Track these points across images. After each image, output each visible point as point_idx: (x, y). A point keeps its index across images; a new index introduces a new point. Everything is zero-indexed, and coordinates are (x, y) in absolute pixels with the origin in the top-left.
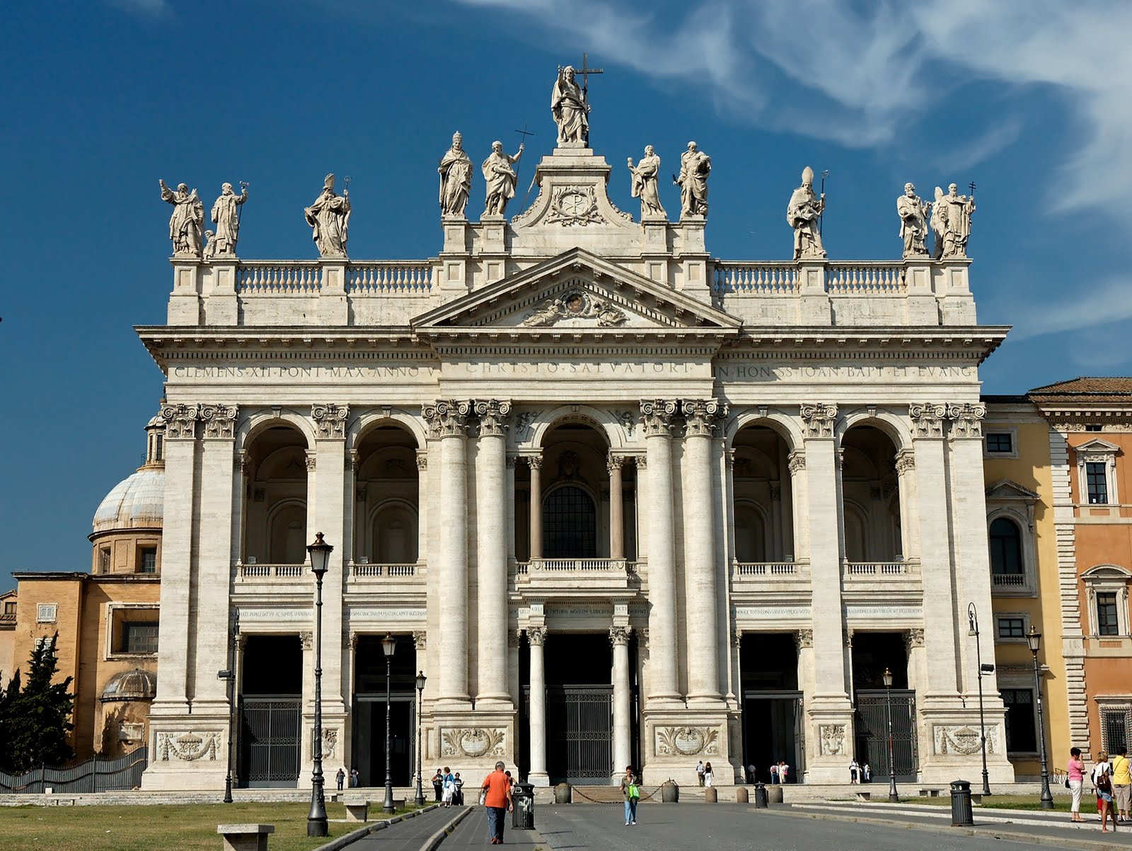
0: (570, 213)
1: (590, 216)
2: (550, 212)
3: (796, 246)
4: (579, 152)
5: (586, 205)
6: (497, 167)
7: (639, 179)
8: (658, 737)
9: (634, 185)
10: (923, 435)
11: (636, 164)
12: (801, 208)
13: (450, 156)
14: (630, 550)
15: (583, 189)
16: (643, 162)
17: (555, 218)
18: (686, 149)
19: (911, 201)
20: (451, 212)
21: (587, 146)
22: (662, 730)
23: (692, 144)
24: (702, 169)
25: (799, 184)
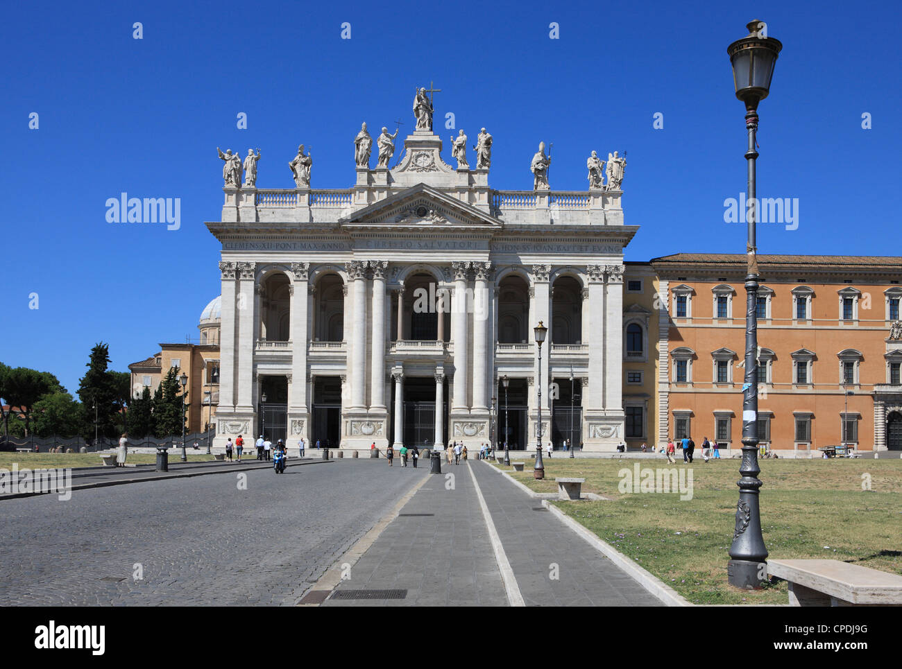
0: (421, 165)
1: (431, 167)
2: (411, 164)
3: (535, 183)
4: (426, 133)
5: (429, 161)
6: (384, 141)
7: (456, 147)
8: (456, 427)
9: (453, 150)
10: (594, 282)
11: (455, 139)
12: (537, 164)
13: (361, 135)
14: (447, 337)
15: (427, 153)
16: (458, 139)
17: (413, 168)
18: (480, 132)
19: (594, 160)
20: (360, 164)
21: (431, 130)
22: (458, 424)
23: (483, 129)
24: (488, 143)
25: (537, 151)
